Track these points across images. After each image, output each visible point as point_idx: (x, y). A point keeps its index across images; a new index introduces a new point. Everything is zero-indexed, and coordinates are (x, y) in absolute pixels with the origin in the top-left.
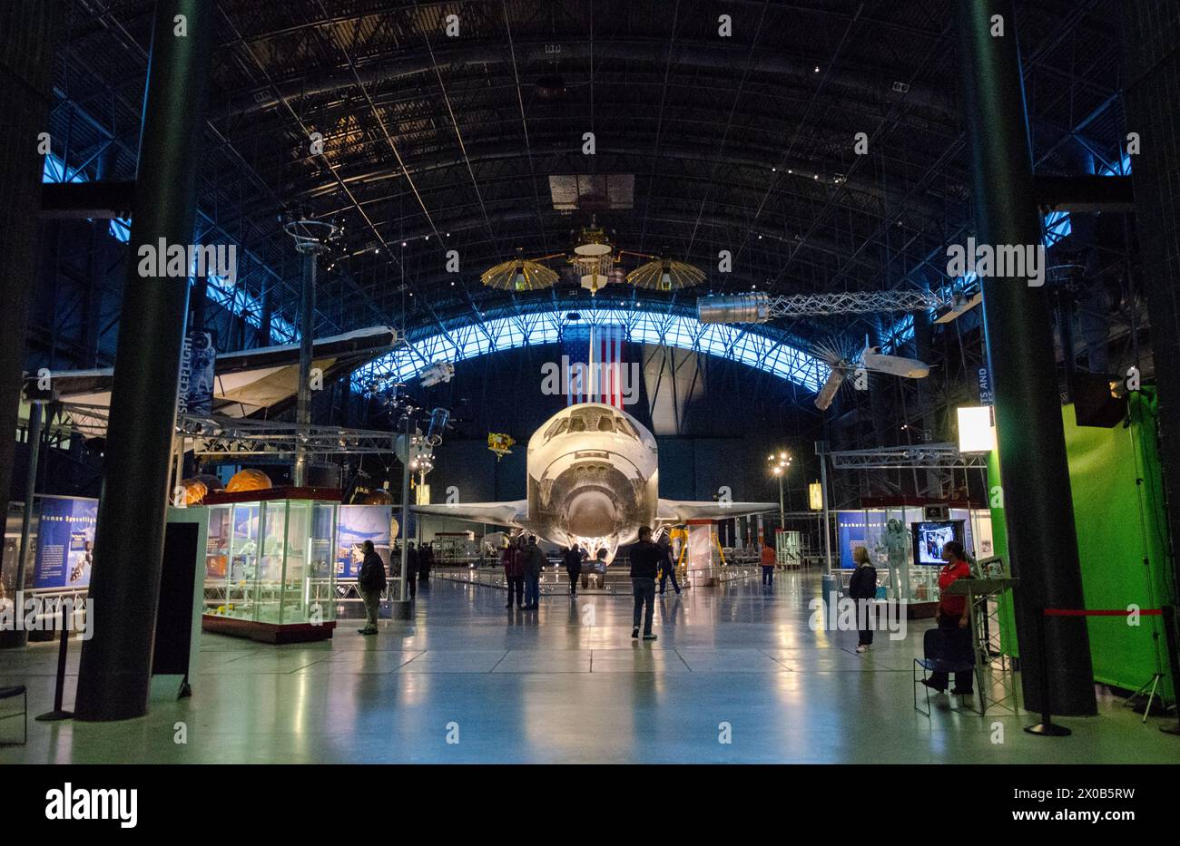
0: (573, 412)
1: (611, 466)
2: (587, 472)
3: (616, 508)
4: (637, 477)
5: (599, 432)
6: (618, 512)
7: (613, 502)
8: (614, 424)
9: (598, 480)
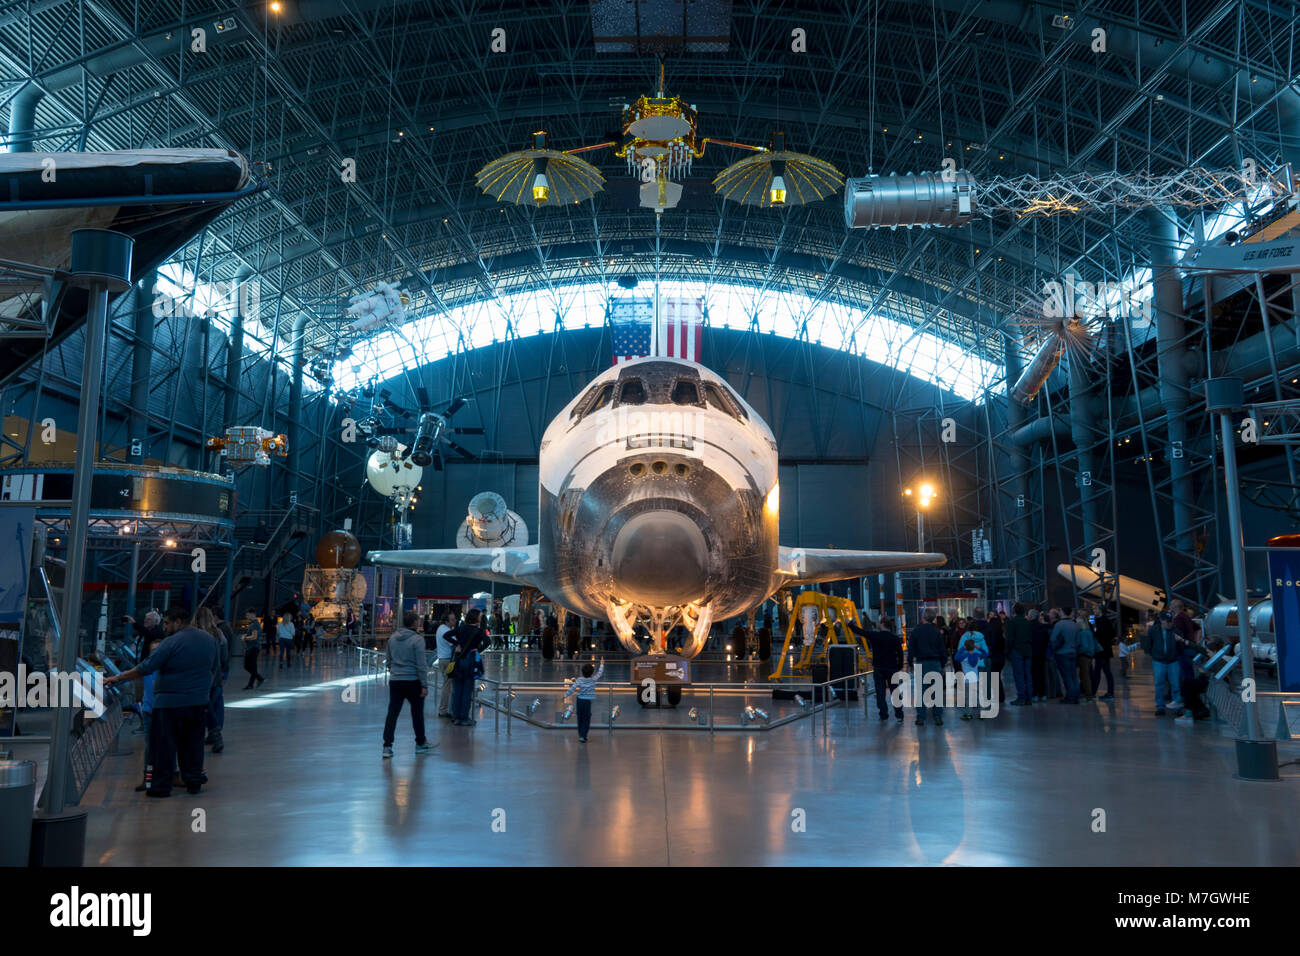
0: (623, 371)
1: (698, 463)
2: (650, 473)
3: (710, 546)
4: (749, 487)
5: (673, 405)
6: (714, 554)
7: (704, 532)
8: (702, 393)
9: (673, 489)
